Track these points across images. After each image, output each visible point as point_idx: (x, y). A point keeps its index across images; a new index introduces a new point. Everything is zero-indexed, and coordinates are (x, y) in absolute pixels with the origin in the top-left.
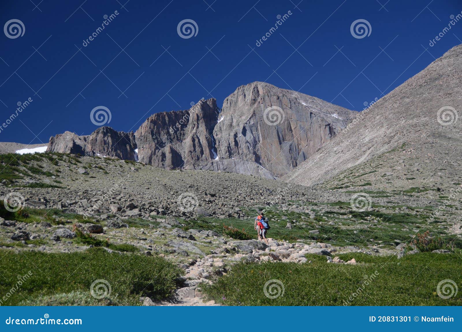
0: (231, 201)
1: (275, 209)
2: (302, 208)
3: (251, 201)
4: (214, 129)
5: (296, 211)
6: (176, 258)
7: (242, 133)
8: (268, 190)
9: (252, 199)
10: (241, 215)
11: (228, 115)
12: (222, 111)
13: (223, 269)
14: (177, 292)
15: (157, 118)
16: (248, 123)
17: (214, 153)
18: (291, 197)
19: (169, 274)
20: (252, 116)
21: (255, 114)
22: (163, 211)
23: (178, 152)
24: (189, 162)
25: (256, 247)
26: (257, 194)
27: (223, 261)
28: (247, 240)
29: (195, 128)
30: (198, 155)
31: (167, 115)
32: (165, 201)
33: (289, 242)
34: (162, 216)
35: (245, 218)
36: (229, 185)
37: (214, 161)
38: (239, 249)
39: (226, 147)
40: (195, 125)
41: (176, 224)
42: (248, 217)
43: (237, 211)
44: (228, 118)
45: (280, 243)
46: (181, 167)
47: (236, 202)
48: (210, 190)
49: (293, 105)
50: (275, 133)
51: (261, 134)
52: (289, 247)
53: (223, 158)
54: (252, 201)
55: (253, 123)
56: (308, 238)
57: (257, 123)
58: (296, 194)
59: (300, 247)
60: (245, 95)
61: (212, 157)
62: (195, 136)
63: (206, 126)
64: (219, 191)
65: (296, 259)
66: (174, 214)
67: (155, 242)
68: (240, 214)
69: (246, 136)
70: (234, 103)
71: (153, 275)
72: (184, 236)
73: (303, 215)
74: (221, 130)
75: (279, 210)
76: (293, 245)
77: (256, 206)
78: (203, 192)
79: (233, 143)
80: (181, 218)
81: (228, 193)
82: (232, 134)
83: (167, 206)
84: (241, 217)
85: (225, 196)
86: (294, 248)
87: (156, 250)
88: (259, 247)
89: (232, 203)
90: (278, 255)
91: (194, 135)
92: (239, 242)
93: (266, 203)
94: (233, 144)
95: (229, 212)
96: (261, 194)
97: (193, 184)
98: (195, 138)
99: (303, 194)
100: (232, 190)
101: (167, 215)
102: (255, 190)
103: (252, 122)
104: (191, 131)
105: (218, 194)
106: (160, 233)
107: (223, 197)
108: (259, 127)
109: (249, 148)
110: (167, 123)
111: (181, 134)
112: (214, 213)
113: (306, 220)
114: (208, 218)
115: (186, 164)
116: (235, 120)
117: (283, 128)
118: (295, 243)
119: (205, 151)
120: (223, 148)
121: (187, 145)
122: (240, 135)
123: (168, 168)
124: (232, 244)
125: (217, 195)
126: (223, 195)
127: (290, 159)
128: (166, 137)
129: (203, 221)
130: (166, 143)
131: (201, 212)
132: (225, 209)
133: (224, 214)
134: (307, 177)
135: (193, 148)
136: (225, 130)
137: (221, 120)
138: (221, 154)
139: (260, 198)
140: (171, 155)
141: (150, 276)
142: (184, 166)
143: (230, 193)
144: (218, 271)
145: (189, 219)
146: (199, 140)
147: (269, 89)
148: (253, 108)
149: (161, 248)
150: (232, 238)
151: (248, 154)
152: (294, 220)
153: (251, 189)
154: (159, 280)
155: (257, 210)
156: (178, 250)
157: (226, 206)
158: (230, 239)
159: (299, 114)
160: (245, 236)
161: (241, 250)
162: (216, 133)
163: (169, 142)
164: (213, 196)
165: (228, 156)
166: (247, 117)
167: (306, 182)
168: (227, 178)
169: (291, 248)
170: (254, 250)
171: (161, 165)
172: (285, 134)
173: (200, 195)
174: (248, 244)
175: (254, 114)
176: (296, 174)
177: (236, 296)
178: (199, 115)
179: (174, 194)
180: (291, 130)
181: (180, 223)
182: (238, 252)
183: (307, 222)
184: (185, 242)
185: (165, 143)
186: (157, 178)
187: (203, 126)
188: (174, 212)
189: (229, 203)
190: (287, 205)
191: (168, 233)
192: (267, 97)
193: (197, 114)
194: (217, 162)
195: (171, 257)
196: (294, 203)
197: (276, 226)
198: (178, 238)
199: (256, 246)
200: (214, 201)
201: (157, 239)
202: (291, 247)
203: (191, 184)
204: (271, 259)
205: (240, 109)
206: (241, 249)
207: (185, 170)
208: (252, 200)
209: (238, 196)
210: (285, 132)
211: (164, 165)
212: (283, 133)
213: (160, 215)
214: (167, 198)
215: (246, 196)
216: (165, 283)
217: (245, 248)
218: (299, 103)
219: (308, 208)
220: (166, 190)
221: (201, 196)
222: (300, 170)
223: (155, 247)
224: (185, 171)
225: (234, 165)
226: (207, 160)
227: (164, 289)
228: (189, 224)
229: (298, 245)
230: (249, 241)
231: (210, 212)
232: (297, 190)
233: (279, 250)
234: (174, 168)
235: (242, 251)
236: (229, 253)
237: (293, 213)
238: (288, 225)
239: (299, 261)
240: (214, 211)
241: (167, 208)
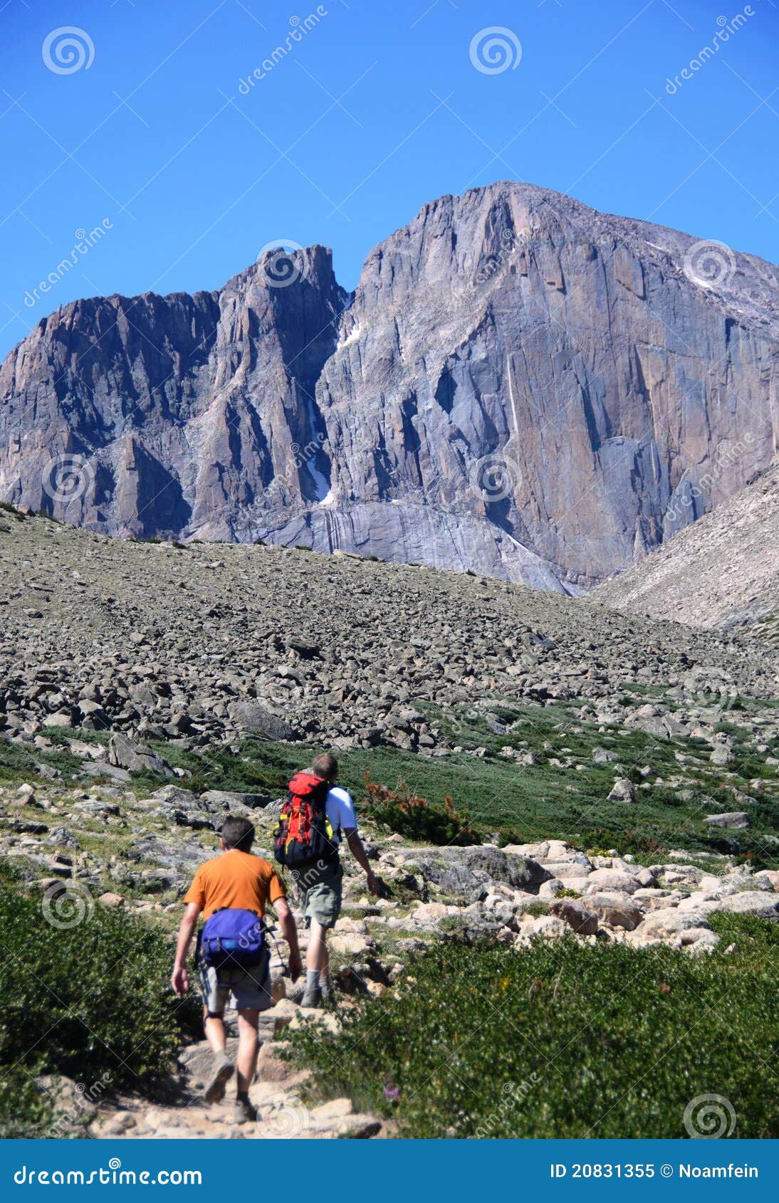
0: (385, 680)
1: (565, 717)
2: (676, 717)
3: (465, 681)
4: (320, 374)
5: (654, 731)
6: (172, 911)
7: (437, 396)
8: (539, 636)
9: (471, 673)
10: (424, 738)
11: (382, 317)
12: (357, 302)
13: (367, 966)
14: (182, 1059)
15: (81, 321)
16: (463, 354)
17: (318, 477)
18: (635, 669)
19: (153, 978)
20: (480, 326)
21: (493, 317)
22: (97, 711)
23: (166, 467)
24: (210, 509)
25: (501, 875)
26: (491, 652)
27: (366, 932)
28: (463, 845)
29: (240, 370)
30: (252, 483)
31: (124, 310)
32: (109, 671)
33: (636, 861)
34: (93, 732)
35: (441, 751)
36: (377, 613)
37: (315, 507)
38: (432, 885)
39: (367, 452)
40: (239, 355)
41: (149, 767)
42: (453, 747)
43: (408, 722)
44: (380, 332)
45: (598, 860)
46: (177, 531)
47: (405, 684)
48: (296, 630)
49: (657, 285)
50: (574, 401)
51: (516, 404)
52: (639, 882)
53: (353, 498)
54: (470, 681)
55: (483, 356)
56: (701, 845)
57: (502, 356)
58: (655, 657)
59: (685, 882)
60: (454, 239)
61: (310, 492)
62: (240, 402)
63: (285, 360)
64: (335, 634)
65: (671, 932)
66: (142, 726)
67: (81, 841)
68: (417, 734)
69: (453, 412)
70: (406, 269)
71: (84, 982)
72: (203, 819)
73: (682, 750)
74: (348, 379)
75: (580, 725)
76: (655, 874)
77: (485, 703)
78: (266, 637)
79: (400, 438)
80: (171, 741)
81: (370, 645)
82: (395, 399)
83: (115, 691)
84: (425, 745)
85: (358, 658)
86: (657, 886)
87: (87, 875)
88: (513, 876)
89: (385, 688)
90: (593, 912)
91: (234, 399)
92: (430, 854)
93: (527, 690)
94: (396, 442)
95: (373, 724)
96: (509, 652)
97: (225, 602)
98: (240, 413)
99: (684, 660)
100: (389, 633)
101: (116, 729)
102: (483, 637)
103: (480, 354)
104: (224, 381)
105: (328, 649)
106: (102, 805)
107: (349, 663)
108: (508, 376)
109: (463, 460)
110: (124, 342)
111: (180, 390)
112: (312, 727)
113: (695, 769)
114: (286, 746)
115: (198, 518)
116: (408, 343)
117: (607, 382)
118: (659, 867)
119: (282, 466)
120: (357, 457)
121: (207, 439)
122: (428, 404)
123: (122, 534)
124: (399, 861)
125: (326, 652)
126: (350, 653)
127: (631, 511)
128: (116, 400)
129: (265, 759)
130: (117, 428)
131: (258, 721)
132: (358, 710)
133: (352, 733)
134: (702, 591)
135: (228, 453)
136: (368, 381)
137: (350, 339)
138: (347, 482)
139: (504, 670)
140: (136, 478)
141: (72, 987)
142: (191, 528)
143: (381, 646)
144: (345, 970)
145: (206, 747)
146: (256, 420)
147: (557, 214)
148: (487, 294)
149: (109, 867)
150: (401, 833)
151: (457, 483)
152: (642, 765)
153: (468, 631)
154: (110, 1003)
155: (491, 719)
156: (179, 878)
157: (360, 700)
158: (391, 838)
159: (679, 322)
160: (455, 830)
161: (437, 888)
162: (326, 394)
163: (129, 425)
164: (307, 653)
165: (377, 489)
166: (463, 329)
167: (697, 612)
168: (368, 582)
169: (645, 886)
170: (490, 889)
171: (90, 519)
172: (617, 407)
173: (254, 649)
174: (466, 861)
175: (490, 317)
176: (658, 575)
177: (445, 1084)
178: (259, 314)
179: (144, 642)
180: (643, 391)
181: (165, 764)
182: (426, 894)
183: (697, 776)
184: (206, 847)
185: (113, 425)
186: (76, 574)
187: (274, 359)
188: (144, 719)
189: (374, 686)
190: (614, 701)
191: (136, 806)
192: (545, 249)
193: (251, 312)
194: (328, 514)
195: (147, 906)
196: (646, 698)
197: (568, 788)
198: (175, 829)
199: (499, 870)
200: (313, 677)
201: (89, 830)
202: (644, 881)
203: (218, 601)
204: (564, 926)
205: (430, 296)
206: (437, 883)
207: (196, 542)
208: (472, 678)
209: (411, 661)
210: (617, 395)
211: (105, 520)
212: (609, 402)
213: (83, 729)
214: (118, 657)
215: (447, 662)
216: (133, 1016)
217: (453, 878)
218: (681, 278)
219: (703, 719)
220: (110, 624)
221: (257, 653)
222: (675, 560)
223: (81, 861)
224: (193, 546)
225: (398, 529)
226: (285, 504)
227: (129, 1045)
228: (206, 771)
229: (675, 875)
230: (471, 849)
231: (295, 721)
232: (659, 643)
233: (593, 893)
234: (145, 535)
235: (442, 893)
236: (387, 898)
237: (640, 739)
238: (620, 787)
239: (686, 942)
240: (310, 719)
241: (114, 700)
